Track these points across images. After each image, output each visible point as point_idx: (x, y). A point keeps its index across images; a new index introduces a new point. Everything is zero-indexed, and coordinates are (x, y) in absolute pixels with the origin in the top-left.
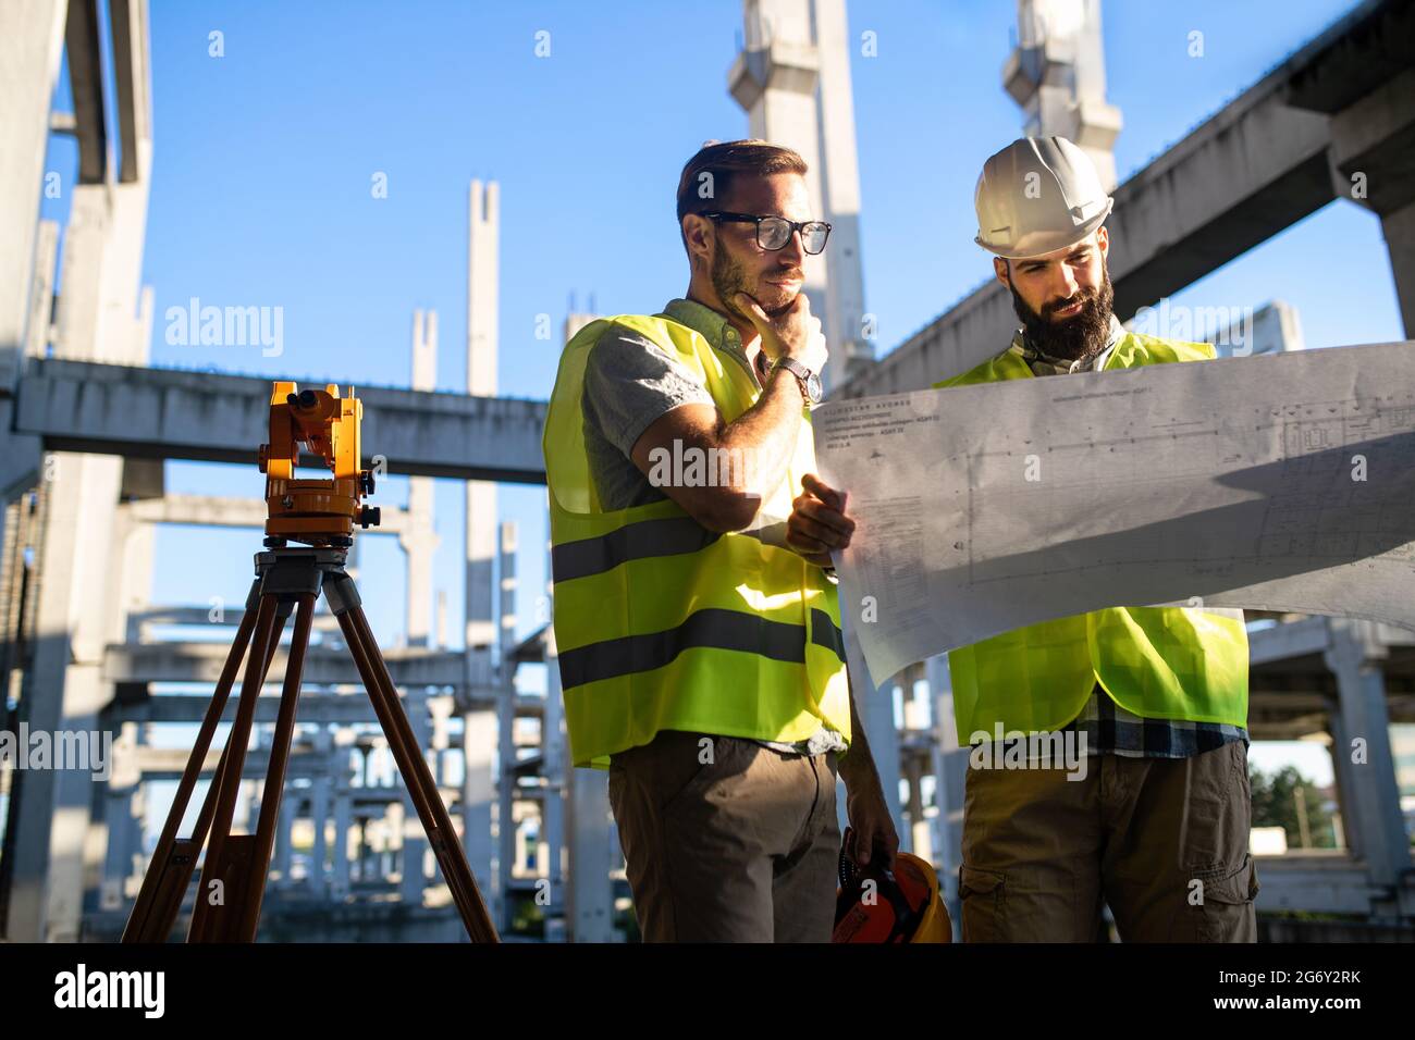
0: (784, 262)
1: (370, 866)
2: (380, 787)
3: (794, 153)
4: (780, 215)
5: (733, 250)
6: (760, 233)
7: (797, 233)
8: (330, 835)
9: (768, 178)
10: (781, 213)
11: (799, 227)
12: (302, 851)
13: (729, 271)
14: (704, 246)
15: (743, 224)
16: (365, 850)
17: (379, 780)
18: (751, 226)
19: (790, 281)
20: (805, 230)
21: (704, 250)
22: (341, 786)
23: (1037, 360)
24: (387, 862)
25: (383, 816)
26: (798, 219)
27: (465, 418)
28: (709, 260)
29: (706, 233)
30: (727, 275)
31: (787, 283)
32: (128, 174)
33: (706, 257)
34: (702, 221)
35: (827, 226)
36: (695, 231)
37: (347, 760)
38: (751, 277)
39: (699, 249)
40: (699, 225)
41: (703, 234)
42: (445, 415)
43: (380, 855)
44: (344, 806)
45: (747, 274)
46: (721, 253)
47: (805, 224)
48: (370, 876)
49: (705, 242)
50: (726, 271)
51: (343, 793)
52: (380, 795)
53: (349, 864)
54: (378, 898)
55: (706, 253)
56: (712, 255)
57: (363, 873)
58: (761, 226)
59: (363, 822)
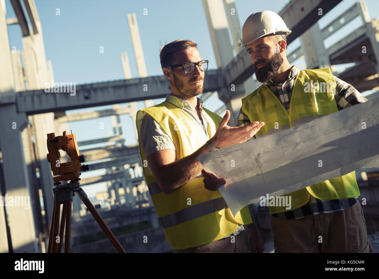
0: (195, 76)
1: (141, 196)
2: (139, 177)
3: (190, 41)
4: (190, 62)
5: (178, 76)
6: (184, 69)
7: (197, 66)
8: (128, 190)
9: (184, 51)
10: (190, 61)
11: (197, 64)
12: (122, 195)
13: (179, 83)
14: (170, 77)
15: (179, 67)
16: (138, 192)
17: (138, 175)
18: (181, 67)
19: (199, 81)
20: (200, 64)
21: (171, 78)
22: (128, 179)
23: (271, 86)
24: (145, 195)
25: (141, 184)
26: (196, 61)
27: (136, 85)
28: (173, 81)
29: (170, 72)
30: (179, 84)
31: (198, 82)
32: (36, 32)
33: (171, 80)
34: (168, 69)
35: (207, 61)
36: (167, 73)
37: (128, 173)
38: (186, 83)
39: (169, 78)
40: (167, 71)
41: (169, 73)
42: (131, 85)
43: (143, 194)
44: (130, 184)
45: (184, 83)
46: (176, 78)
47: (199, 62)
48: (141, 199)
49: (170, 75)
50: (178, 83)
51: (129, 181)
52: (139, 179)
53: (135, 197)
54: (144, 205)
55: (172, 79)
56: (173, 79)
57: (139, 198)
58: (184, 67)
59: (137, 186)
